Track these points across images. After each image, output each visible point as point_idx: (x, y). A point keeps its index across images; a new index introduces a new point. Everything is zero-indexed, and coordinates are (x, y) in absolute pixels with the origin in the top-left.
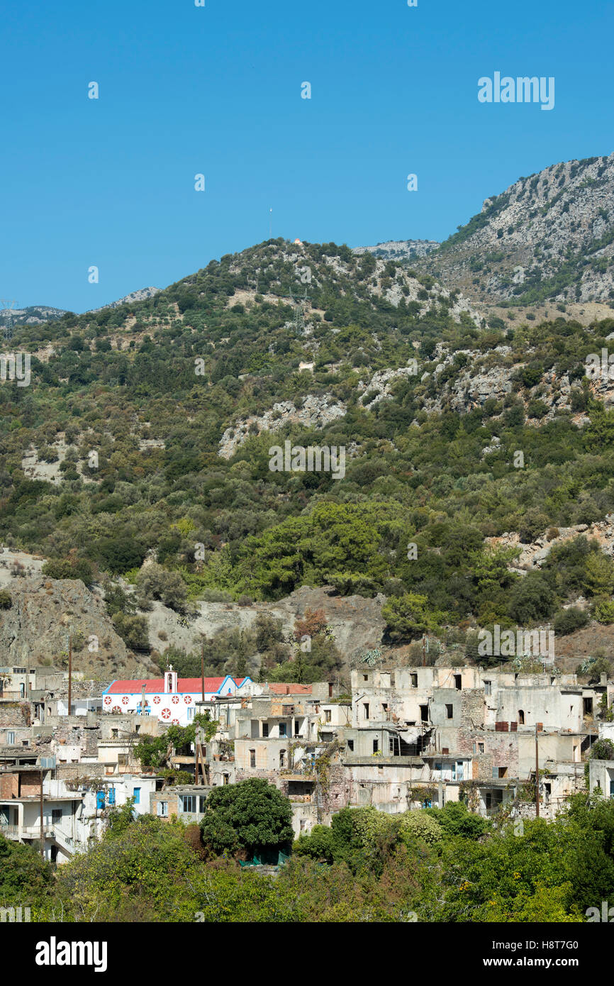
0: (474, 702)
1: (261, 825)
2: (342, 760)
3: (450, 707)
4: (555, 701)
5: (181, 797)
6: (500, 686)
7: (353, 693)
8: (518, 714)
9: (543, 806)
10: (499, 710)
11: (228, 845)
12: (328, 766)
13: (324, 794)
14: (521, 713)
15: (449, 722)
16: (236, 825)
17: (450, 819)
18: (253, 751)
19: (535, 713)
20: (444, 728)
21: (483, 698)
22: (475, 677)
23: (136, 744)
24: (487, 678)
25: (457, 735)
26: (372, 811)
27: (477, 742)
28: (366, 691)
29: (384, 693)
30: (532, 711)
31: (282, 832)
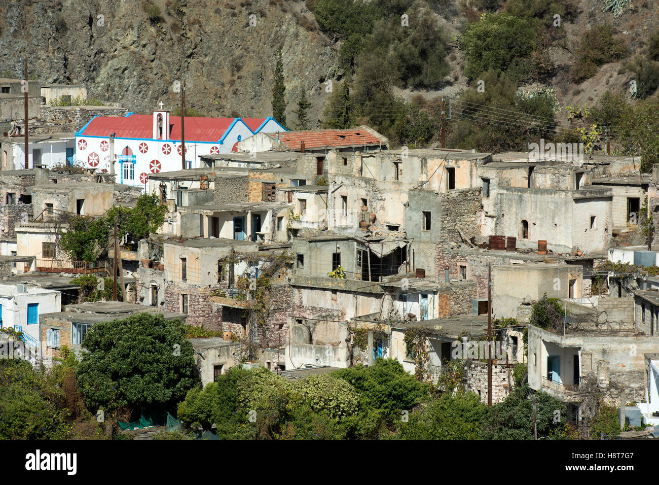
0: (463, 208)
1: (147, 378)
2: (289, 280)
3: (428, 215)
4: (566, 212)
5: (74, 324)
6: (500, 185)
7: (330, 180)
8: (521, 226)
9: (498, 370)
10: (498, 218)
11: (104, 403)
12: (268, 288)
13: (260, 326)
14: (525, 223)
15: (426, 235)
16: (116, 376)
17: (376, 384)
18: (184, 260)
19: (541, 226)
20: (420, 242)
21: (480, 201)
22: (471, 172)
23: (64, 231)
24: (486, 175)
25: (435, 253)
26: (264, 375)
27: (459, 264)
28: (344, 180)
29: (363, 184)
30: (538, 223)
31: (178, 385)
